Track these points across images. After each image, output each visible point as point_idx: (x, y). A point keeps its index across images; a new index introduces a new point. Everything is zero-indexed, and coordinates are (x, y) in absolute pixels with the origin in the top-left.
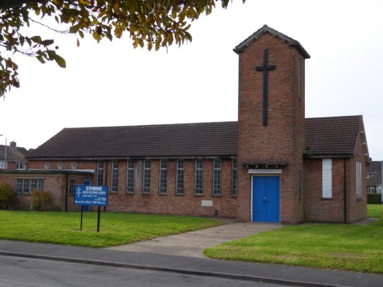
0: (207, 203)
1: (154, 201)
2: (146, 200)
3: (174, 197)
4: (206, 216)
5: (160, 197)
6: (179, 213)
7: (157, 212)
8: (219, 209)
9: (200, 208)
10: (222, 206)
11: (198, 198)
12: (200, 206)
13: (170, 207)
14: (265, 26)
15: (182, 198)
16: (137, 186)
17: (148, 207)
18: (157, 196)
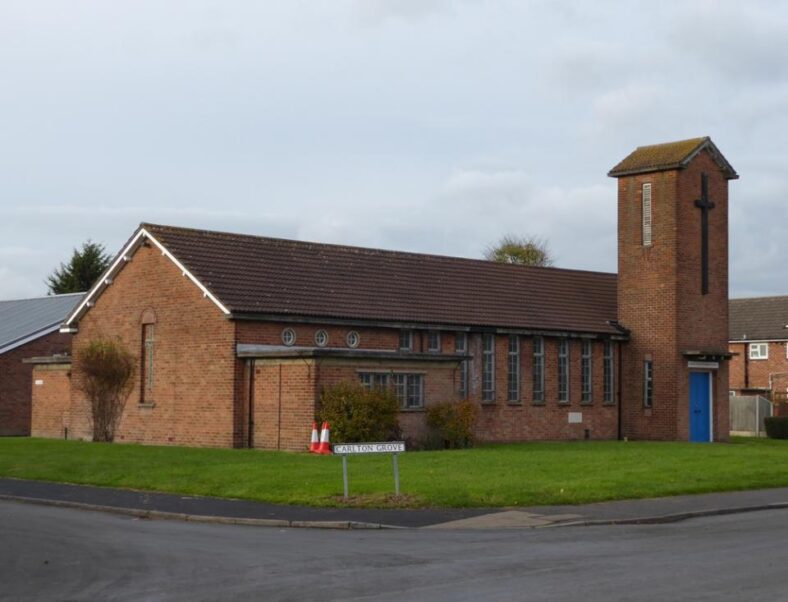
0: (575, 417)
1: (502, 417)
2: (488, 415)
3: (532, 408)
4: (574, 440)
5: (511, 409)
6: (539, 437)
7: (507, 437)
8: (590, 427)
9: (567, 427)
10: (593, 421)
11: (564, 409)
12: (566, 423)
13: (526, 427)
14: (708, 139)
15: (542, 409)
16: (474, 387)
17: (493, 431)
18: (506, 408)
